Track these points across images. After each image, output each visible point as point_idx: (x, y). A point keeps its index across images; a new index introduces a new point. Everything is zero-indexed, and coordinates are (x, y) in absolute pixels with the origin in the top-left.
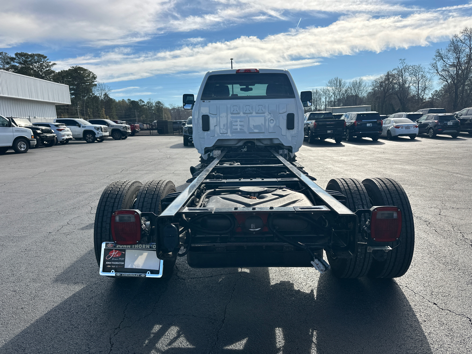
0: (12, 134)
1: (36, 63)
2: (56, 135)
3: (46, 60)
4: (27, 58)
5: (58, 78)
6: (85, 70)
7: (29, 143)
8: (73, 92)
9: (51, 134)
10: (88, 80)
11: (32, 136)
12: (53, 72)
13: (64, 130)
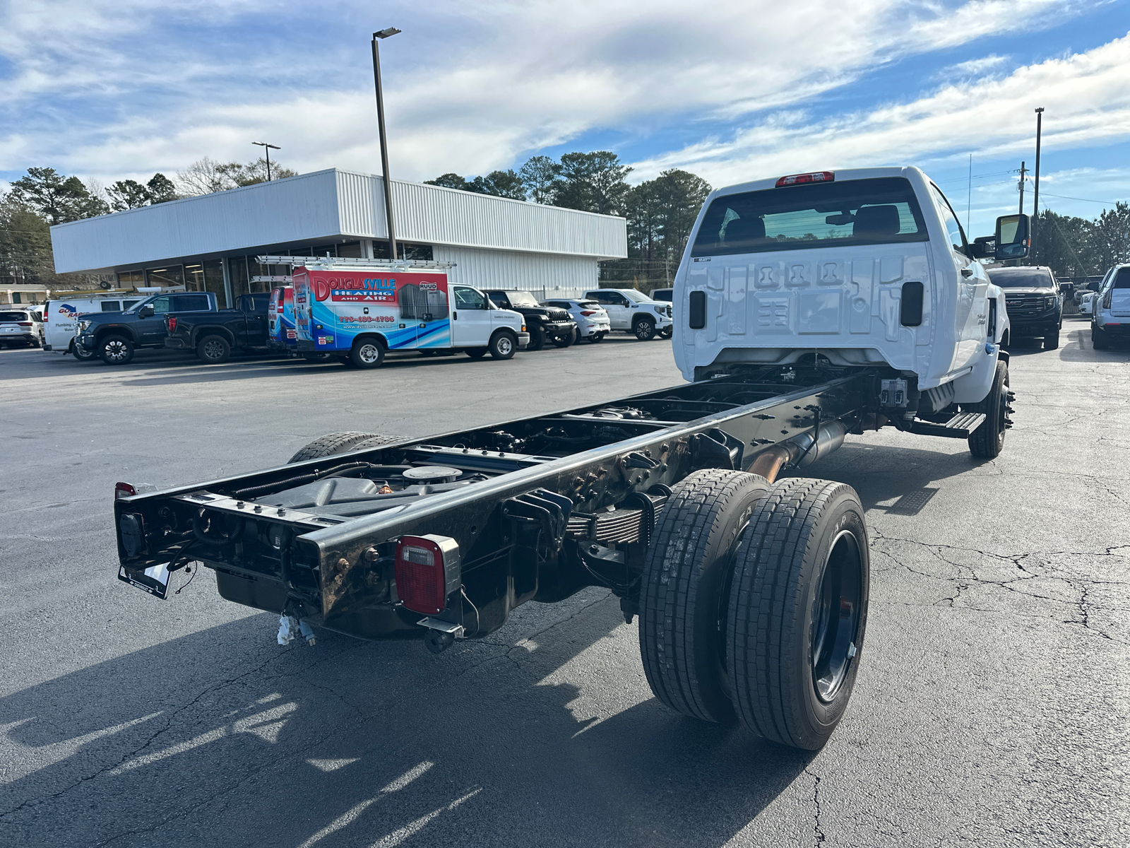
0: (489, 322)
1: (596, 171)
2: (575, 325)
3: (614, 163)
4: (582, 163)
5: (635, 199)
6: (688, 176)
7: (517, 341)
8: (661, 227)
9: (567, 321)
10: (693, 198)
11: (523, 326)
12: (627, 187)
13: (595, 313)
